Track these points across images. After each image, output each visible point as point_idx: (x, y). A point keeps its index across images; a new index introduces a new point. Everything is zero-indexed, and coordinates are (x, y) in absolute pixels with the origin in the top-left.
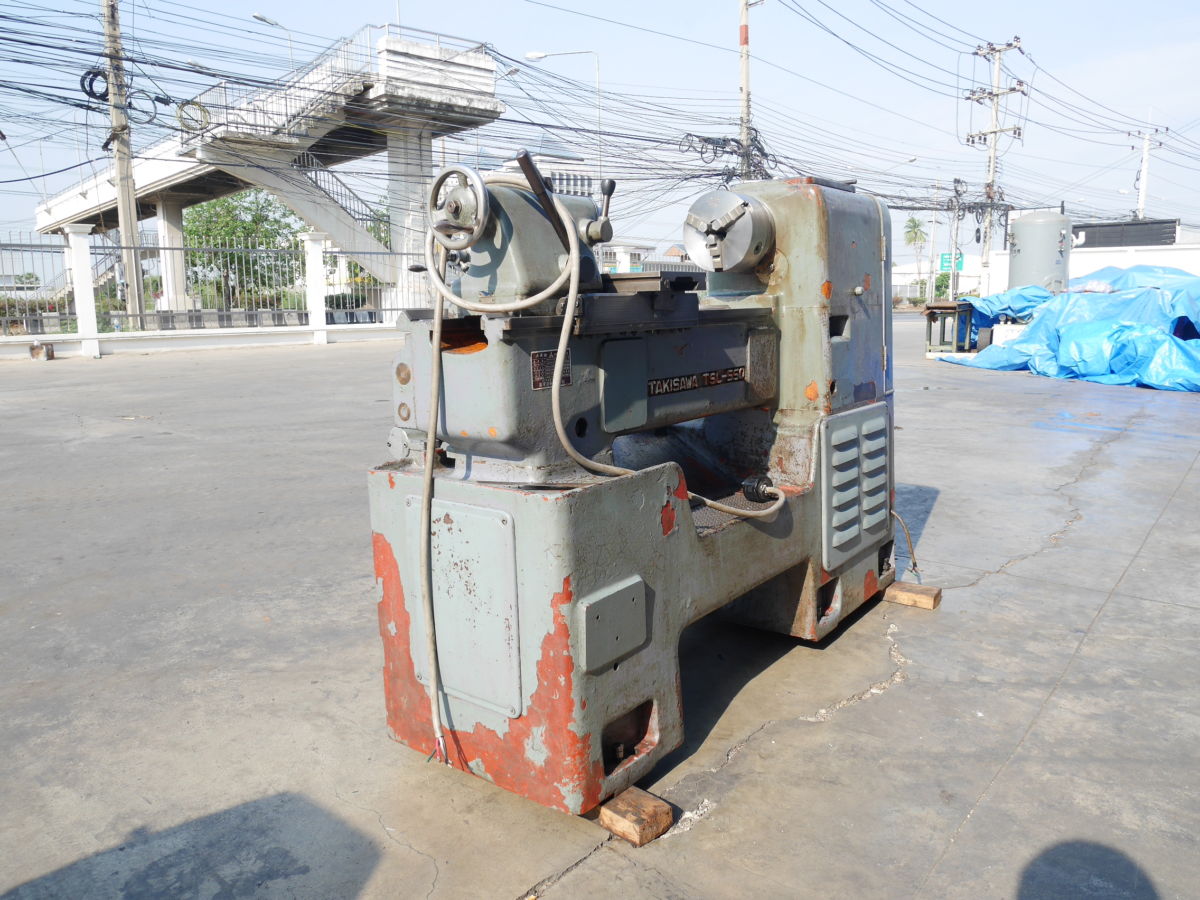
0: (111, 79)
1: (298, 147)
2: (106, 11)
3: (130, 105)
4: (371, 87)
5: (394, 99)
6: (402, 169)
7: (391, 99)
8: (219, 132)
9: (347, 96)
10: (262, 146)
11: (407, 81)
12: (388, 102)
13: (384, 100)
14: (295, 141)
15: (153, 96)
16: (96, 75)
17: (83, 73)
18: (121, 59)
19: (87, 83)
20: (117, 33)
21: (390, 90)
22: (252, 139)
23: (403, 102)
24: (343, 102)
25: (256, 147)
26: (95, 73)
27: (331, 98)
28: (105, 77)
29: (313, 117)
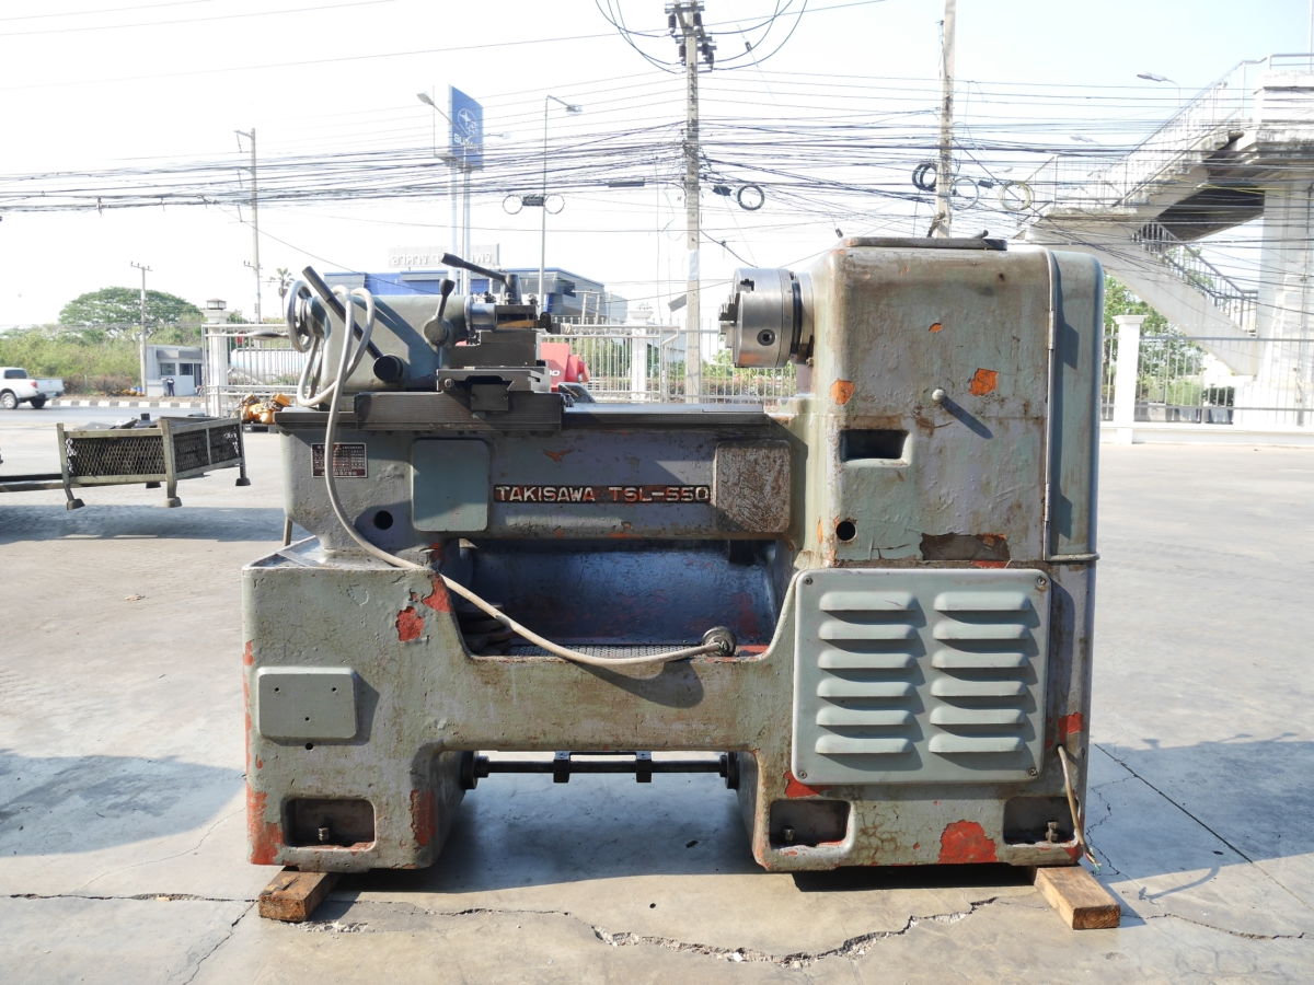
0: (940, 170)
1: (1136, 218)
2: (941, 104)
3: (955, 193)
4: (1241, 136)
5: (1268, 148)
6: (1279, 232)
7: (1264, 148)
8: (1046, 211)
9: (1205, 152)
10: (1093, 220)
11: (1291, 122)
12: (1260, 152)
13: (1254, 150)
14: (1132, 211)
15: (977, 181)
16: (927, 168)
17: (915, 167)
18: (951, 148)
19: (918, 176)
20: (950, 124)
21: (1263, 136)
22: (1081, 215)
23: (1282, 148)
24: (1199, 159)
25: (1085, 222)
26: (927, 166)
27: (1184, 157)
28: (935, 169)
29: (1158, 182)
